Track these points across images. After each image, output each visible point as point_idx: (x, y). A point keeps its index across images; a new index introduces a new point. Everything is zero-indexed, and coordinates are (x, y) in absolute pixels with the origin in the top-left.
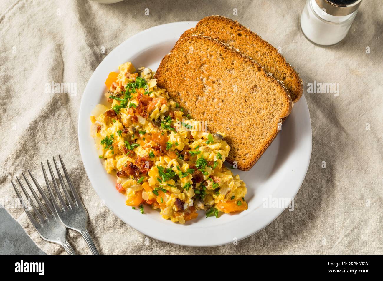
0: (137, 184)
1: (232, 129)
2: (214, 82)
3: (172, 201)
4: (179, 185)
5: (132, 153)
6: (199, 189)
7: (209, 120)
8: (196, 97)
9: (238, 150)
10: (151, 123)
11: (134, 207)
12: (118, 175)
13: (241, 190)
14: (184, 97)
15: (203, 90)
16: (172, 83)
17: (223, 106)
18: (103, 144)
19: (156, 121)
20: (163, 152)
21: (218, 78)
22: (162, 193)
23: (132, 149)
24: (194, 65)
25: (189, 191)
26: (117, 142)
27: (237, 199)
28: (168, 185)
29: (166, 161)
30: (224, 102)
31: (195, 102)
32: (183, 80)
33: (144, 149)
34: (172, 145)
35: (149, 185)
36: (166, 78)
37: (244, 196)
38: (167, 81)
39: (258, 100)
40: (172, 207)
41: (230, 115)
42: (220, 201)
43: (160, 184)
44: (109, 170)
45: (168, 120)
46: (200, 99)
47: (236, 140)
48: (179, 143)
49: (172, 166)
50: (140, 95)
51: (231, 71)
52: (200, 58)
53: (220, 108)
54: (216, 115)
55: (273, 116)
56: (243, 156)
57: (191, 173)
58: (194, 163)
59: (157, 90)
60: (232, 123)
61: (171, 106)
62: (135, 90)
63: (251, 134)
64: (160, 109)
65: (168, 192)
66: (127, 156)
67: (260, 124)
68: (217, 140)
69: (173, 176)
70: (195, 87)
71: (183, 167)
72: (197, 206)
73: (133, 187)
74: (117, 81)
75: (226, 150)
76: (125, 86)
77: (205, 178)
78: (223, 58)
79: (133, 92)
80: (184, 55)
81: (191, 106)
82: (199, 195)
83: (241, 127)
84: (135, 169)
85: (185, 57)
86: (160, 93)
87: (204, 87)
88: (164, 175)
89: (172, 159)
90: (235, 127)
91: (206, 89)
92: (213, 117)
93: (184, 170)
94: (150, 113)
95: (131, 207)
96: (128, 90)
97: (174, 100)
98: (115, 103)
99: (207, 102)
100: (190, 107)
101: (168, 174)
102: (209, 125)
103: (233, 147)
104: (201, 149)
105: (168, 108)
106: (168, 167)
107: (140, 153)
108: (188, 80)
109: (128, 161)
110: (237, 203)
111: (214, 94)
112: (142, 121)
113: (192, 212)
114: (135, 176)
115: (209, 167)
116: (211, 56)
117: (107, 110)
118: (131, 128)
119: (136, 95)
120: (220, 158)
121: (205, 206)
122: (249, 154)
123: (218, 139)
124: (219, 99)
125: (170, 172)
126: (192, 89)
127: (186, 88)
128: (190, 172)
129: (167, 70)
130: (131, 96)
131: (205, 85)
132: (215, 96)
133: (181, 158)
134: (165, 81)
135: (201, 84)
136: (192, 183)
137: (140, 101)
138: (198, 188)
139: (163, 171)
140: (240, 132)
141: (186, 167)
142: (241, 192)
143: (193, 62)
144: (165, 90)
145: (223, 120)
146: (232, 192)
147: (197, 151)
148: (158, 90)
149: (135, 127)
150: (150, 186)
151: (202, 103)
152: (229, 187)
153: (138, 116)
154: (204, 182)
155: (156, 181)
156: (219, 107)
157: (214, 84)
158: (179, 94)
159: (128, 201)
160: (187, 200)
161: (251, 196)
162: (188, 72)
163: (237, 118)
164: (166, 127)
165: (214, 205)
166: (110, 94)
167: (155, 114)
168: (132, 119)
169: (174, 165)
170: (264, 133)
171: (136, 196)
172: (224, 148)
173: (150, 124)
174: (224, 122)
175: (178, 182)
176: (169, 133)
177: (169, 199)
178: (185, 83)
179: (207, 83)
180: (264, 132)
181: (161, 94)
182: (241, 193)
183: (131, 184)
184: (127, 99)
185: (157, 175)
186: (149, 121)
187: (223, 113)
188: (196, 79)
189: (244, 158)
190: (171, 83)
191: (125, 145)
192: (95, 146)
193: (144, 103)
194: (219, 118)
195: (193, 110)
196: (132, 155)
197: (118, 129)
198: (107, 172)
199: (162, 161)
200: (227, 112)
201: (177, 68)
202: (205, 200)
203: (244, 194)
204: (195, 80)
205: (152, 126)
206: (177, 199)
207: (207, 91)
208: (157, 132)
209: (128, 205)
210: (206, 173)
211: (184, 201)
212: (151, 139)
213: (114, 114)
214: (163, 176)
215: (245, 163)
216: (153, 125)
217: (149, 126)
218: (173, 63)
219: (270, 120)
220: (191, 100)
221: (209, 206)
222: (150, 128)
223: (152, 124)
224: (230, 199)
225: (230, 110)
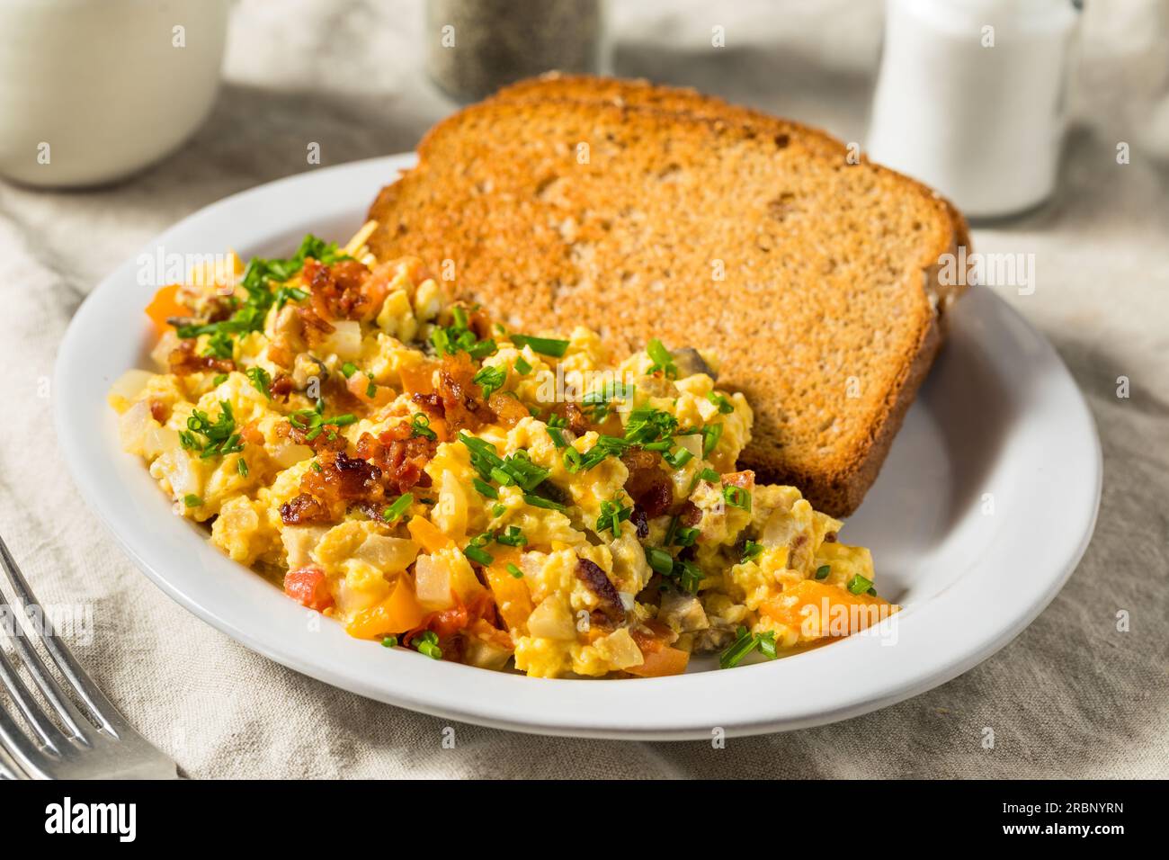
2: (608, 225)
8: (549, 290)
9: (785, 418)
20: (469, 401)
22: (504, 555)
24: (508, 192)
25: (627, 541)
26: (256, 423)
27: (842, 577)
30: (673, 277)
34: (502, 374)
37: (870, 577)
39: (811, 236)
40: (567, 595)
41: (711, 310)
42: (772, 582)
43: (491, 506)
44: (237, 547)
46: (565, 293)
47: (766, 384)
49: (524, 448)
51: (671, 178)
52: (526, 164)
53: (663, 298)
54: (651, 324)
55: (894, 272)
56: (813, 433)
57: (616, 454)
63: (825, 349)
67: (848, 310)
71: (572, 445)
73: (367, 551)
77: (681, 482)
78: (623, 145)
82: (671, 575)
83: (771, 340)
84: (362, 472)
89: (513, 424)
90: (746, 344)
95: (380, 644)
98: (206, 341)
99: (602, 291)
106: (508, 453)
114: (368, 507)
122: (838, 421)
124: (650, 270)
128: (614, 450)
129: (402, 230)
131: (575, 243)
132: (630, 265)
135: (556, 245)
136: (629, 505)
140: (773, 353)
143: (503, 182)
149: (323, 362)
150: (444, 530)
151: (579, 302)
152: (798, 517)
154: (683, 512)
155: (469, 496)
162: (492, 216)
163: (746, 314)
165: (746, 624)
167: (399, 317)
169: (532, 440)
170: (878, 335)
171: (387, 584)
178: (487, 256)
180: (873, 332)
182: (852, 563)
188: (532, 231)
189: (820, 441)
191: (291, 422)
201: (440, 215)
203: (864, 569)
206: (585, 562)
207: (590, 261)
208: (424, 363)
209: (360, 635)
211: (612, 578)
215: (830, 455)
217: (382, 347)
218: (421, 204)
219: (884, 289)
220: (531, 302)
221: (727, 626)
223: (396, 339)
224: (810, 573)
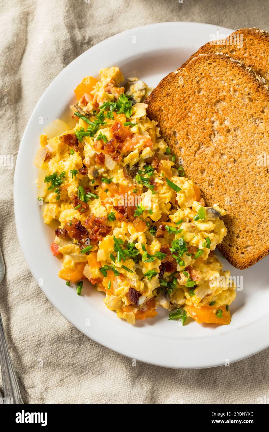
0: (79, 253)
1: (237, 206)
2: (229, 131)
3: (123, 290)
4: (140, 268)
5: (84, 208)
6: (168, 279)
7: (208, 183)
8: (198, 146)
9: (238, 237)
10: (122, 170)
11: (69, 282)
12: (57, 233)
13: (227, 294)
14: (181, 140)
15: (210, 137)
16: (170, 115)
17: (232, 169)
18: (48, 182)
19: (131, 167)
20: (128, 218)
21: (237, 126)
22: (112, 275)
23: (86, 201)
24: (206, 98)
25: (152, 281)
26: (68, 185)
27: (218, 306)
28: (123, 267)
29: (130, 232)
30: (236, 164)
31: (195, 152)
32: (185, 116)
33: (103, 204)
34: (143, 211)
35: (96, 259)
36: (163, 107)
37: (229, 304)
38: (162, 111)
40: (122, 298)
41: (239, 184)
42: (193, 304)
43: (112, 262)
44: (47, 220)
45: (148, 171)
46: (203, 149)
47: (239, 222)
48: (154, 211)
49: (136, 241)
50: (117, 124)
51: (258, 122)
52: (218, 90)
53: (229, 170)
54: (220, 178)
56: (242, 248)
57: (159, 259)
58: (170, 243)
59: (145, 121)
60: (240, 197)
61: (158, 149)
62: (113, 114)
63: (263, 221)
64: (140, 153)
65: (121, 275)
66: (77, 209)
68: (210, 217)
69: (134, 256)
70: (200, 131)
71: (151, 246)
72: (159, 302)
73: (73, 256)
74: (92, 92)
75: (221, 234)
76: (101, 104)
77: (179, 269)
78: (251, 100)
79: (109, 117)
80: (197, 79)
81: (189, 155)
82: (166, 287)
83: (250, 207)
84: (83, 231)
85: (198, 82)
86: (147, 127)
87: (214, 134)
88: (120, 252)
89: (138, 231)
90: (242, 204)
91: (216, 137)
92: (215, 181)
93: (152, 251)
94: (126, 155)
95: (65, 282)
96: (103, 111)
97: (165, 140)
98: (80, 124)
99: (213, 156)
100: (186, 157)
101: (127, 251)
102: (206, 189)
103: (231, 231)
104: (184, 227)
105: (152, 154)
106: (131, 241)
107: (96, 209)
108: (194, 117)
109: (74, 218)
110: (217, 313)
111: (225, 148)
112: (110, 164)
113: (149, 309)
114: (79, 242)
115: (188, 255)
116: (235, 91)
117: (66, 133)
118: (92, 171)
119: (112, 122)
120: (208, 246)
121: (171, 303)
122: (252, 247)
123: (213, 217)
124: (231, 157)
125: (131, 249)
126: (195, 132)
127: (187, 129)
128: (160, 257)
129: (168, 95)
130: (104, 121)
131: (216, 131)
132: (226, 151)
133: (151, 233)
134: (160, 110)
135: (210, 129)
136: (159, 271)
137: (115, 134)
138: (166, 278)
139: (121, 246)
140: (247, 212)
141: (156, 246)
142: (226, 297)
143: (207, 94)
144: (157, 123)
145: (227, 189)
146: (212, 296)
147: (177, 228)
148: (147, 122)
149: (98, 170)
150: (98, 260)
151: (204, 157)
152: (211, 289)
153: (106, 156)
154: (177, 273)
155: (108, 257)
156: (227, 169)
157: (229, 134)
158: (175, 133)
159: (62, 272)
160: (145, 292)
161: (240, 305)
162: (197, 105)
163: (248, 192)
164: (143, 180)
165: (183, 306)
166: (77, 109)
167: (132, 159)
168: (96, 159)
169: (138, 241)
171: (75, 268)
172: (217, 231)
173: (120, 171)
174: (228, 192)
175: (140, 264)
176: (145, 190)
177: (120, 286)
178: (187, 121)
179: (218, 130)
181: (148, 130)
182: (225, 300)
183: (71, 250)
184: (98, 124)
185: (111, 249)
186: (121, 166)
187: (231, 179)
188: (205, 119)
189: (243, 251)
190: (168, 114)
191: (77, 193)
192: (36, 181)
193: (119, 139)
194: (222, 185)
195: (189, 163)
196: (83, 210)
197: (74, 166)
198: (45, 222)
199: (124, 229)
200: (236, 179)
201: (182, 95)
202: (173, 296)
203: (230, 301)
204: (203, 120)
205: (123, 175)
206: (132, 289)
207: (216, 141)
208: (128, 186)
209: (62, 277)
210: (181, 263)
211: (141, 292)
212: (117, 192)
213: (75, 142)
214: (118, 252)
215: (242, 259)
216: (125, 175)
217: (119, 174)
218: (179, 87)
220: (191, 147)
221: (177, 305)
222: (119, 177)
223: (124, 172)
224: (208, 303)
225: (242, 178)
